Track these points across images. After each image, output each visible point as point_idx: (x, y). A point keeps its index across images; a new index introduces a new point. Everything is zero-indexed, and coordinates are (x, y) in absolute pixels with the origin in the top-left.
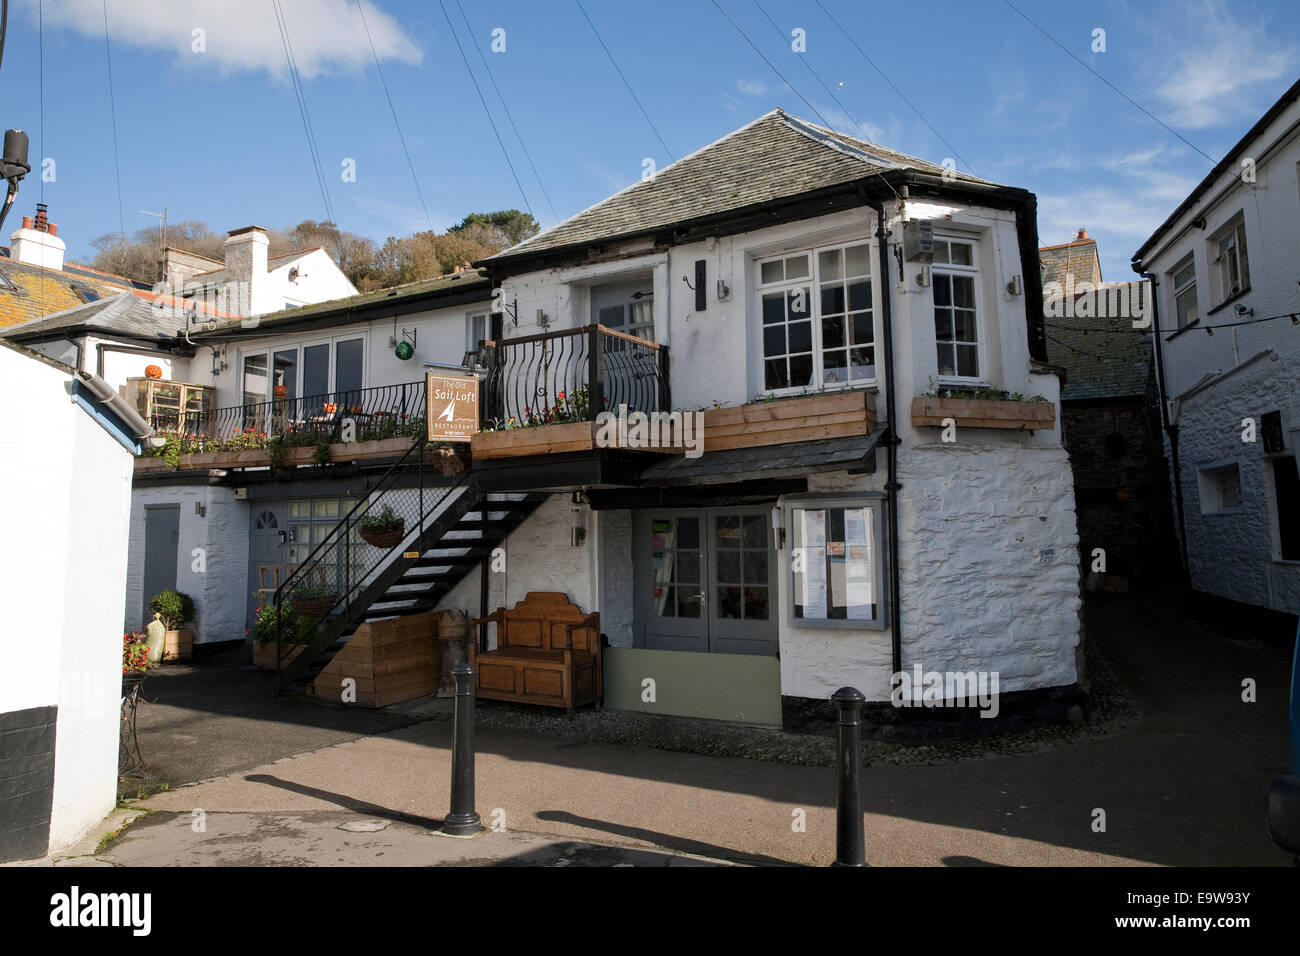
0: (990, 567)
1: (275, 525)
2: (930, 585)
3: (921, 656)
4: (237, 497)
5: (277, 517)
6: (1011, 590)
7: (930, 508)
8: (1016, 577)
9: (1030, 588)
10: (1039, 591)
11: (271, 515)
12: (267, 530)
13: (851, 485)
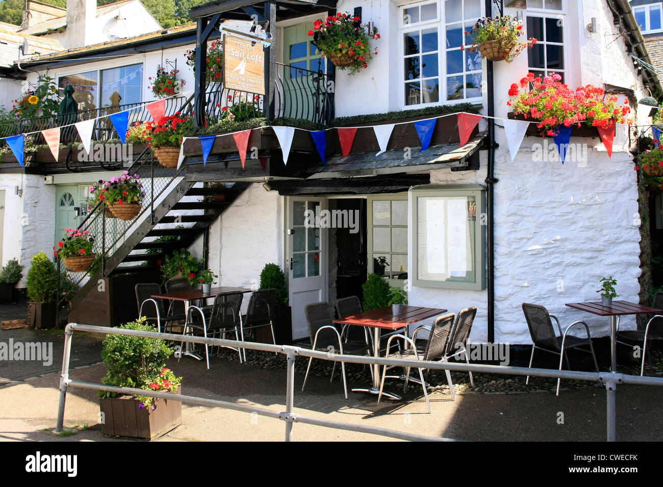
0: (567, 243)
1: (72, 204)
2: (518, 257)
3: (511, 311)
4: (45, 182)
5: (74, 197)
6: (583, 261)
7: (519, 198)
8: (588, 251)
9: (600, 259)
10: (607, 262)
11: (70, 196)
12: (68, 208)
13: (461, 179)
